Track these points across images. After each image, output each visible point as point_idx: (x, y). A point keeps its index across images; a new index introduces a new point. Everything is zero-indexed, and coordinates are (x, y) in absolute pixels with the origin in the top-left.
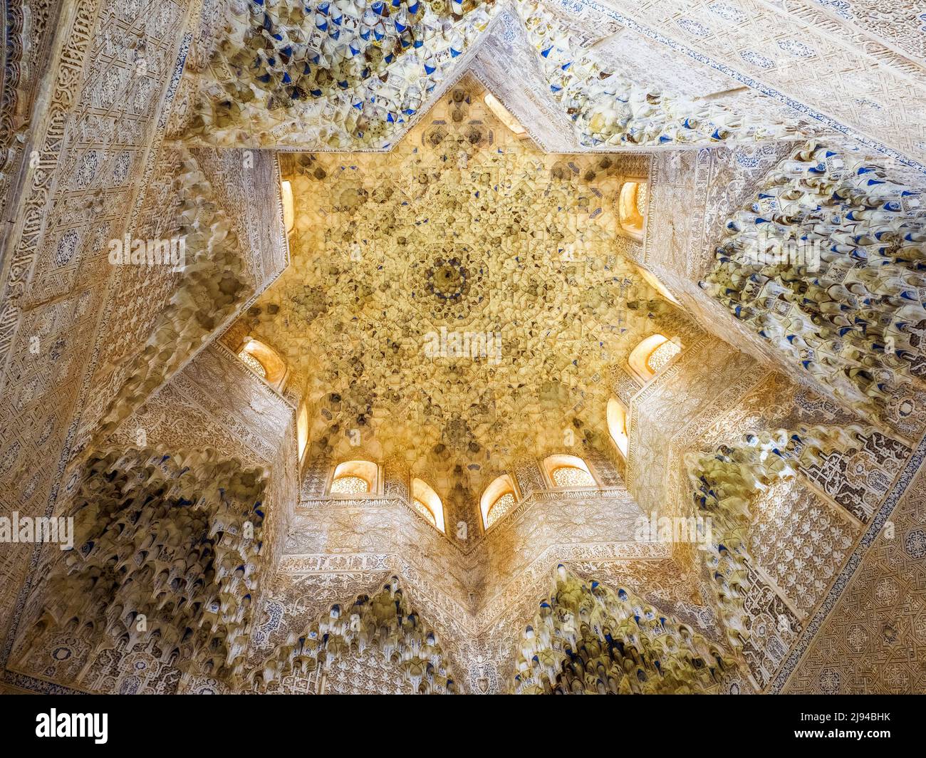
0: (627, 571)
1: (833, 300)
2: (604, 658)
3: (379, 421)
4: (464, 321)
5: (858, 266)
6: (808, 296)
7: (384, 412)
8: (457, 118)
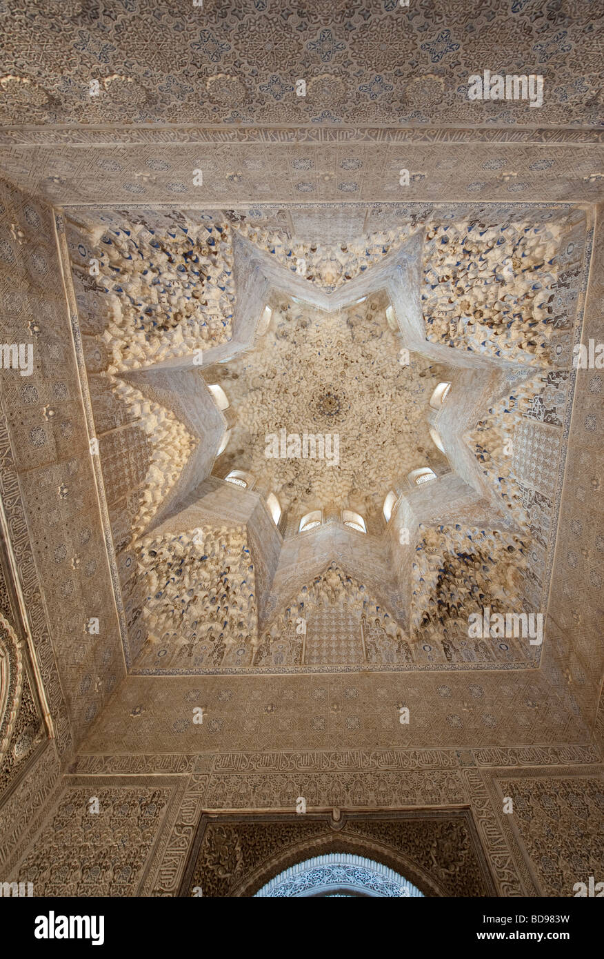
0: (459, 514)
1: (499, 312)
2: (464, 567)
3: (317, 488)
4: (345, 422)
5: (502, 285)
6: (485, 316)
7: (318, 483)
8: (288, 319)
